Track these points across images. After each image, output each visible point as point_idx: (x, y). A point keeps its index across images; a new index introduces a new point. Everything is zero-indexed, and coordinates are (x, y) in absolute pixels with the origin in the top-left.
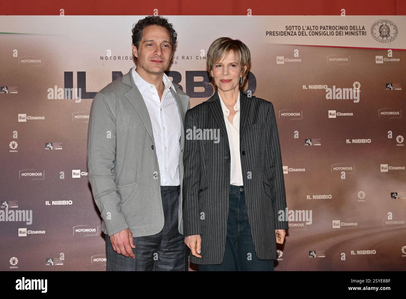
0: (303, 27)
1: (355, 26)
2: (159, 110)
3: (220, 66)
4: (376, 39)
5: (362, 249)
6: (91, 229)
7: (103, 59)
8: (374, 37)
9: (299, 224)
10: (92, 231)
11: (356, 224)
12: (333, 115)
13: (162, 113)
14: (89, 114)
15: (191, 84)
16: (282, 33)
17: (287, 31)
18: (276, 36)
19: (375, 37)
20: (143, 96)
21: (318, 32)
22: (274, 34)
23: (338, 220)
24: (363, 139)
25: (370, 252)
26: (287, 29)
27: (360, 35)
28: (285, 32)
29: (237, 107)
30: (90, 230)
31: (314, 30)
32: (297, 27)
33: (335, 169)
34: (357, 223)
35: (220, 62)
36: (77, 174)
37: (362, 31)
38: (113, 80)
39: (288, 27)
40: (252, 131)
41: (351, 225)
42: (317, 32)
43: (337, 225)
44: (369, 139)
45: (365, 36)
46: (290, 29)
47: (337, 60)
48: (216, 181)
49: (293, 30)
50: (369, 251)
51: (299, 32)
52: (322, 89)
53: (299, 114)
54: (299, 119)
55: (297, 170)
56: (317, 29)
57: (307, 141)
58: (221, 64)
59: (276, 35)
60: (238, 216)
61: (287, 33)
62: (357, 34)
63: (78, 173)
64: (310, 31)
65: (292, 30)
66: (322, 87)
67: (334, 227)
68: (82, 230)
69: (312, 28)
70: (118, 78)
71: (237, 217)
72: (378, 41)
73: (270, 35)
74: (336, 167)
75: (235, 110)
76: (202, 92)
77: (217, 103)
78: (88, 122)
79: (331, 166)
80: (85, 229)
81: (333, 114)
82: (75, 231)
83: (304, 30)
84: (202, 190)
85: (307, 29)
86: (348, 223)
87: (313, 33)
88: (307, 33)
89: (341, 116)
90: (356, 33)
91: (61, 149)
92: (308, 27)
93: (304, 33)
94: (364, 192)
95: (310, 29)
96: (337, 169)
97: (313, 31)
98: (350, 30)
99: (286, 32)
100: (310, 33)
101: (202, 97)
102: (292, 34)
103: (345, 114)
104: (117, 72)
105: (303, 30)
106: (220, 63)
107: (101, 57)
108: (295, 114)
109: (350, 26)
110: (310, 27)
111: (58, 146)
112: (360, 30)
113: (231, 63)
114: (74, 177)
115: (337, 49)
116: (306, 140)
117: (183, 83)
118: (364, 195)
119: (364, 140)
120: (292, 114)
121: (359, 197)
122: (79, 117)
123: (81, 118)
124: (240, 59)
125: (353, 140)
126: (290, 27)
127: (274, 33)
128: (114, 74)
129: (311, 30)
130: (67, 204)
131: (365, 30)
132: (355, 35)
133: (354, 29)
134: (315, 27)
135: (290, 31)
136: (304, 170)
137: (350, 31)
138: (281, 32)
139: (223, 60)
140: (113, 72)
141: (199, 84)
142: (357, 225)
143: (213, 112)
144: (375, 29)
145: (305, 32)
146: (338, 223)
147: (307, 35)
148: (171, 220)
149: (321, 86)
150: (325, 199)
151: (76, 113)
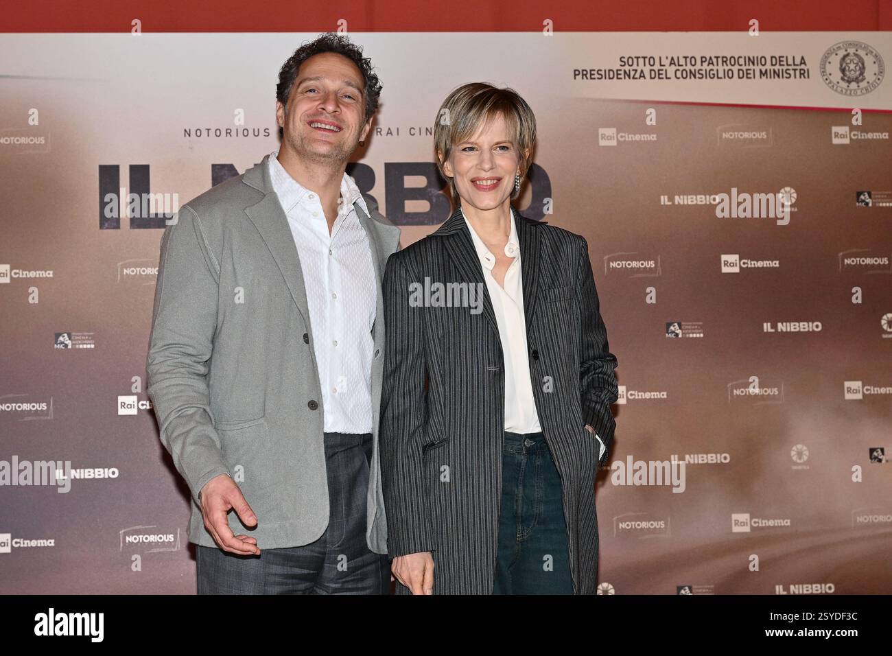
0: (660, 58)
1: (783, 57)
2: (326, 252)
3: (471, 149)
4: (833, 86)
5: (802, 582)
6: (161, 536)
7: (189, 135)
8: (827, 82)
9: (652, 522)
10: (164, 541)
11: (787, 522)
12: (733, 265)
13: (333, 260)
14: (158, 266)
15: (397, 194)
16: (611, 73)
17: (623, 68)
18: (597, 80)
19: (830, 83)
20: (289, 219)
21: (695, 70)
22: (593, 77)
23: (745, 512)
24: (804, 321)
25: (821, 588)
26: (623, 64)
27: (795, 77)
28: (617, 70)
29: (513, 247)
30: (161, 538)
31: (686, 65)
32: (647, 60)
33: (738, 393)
34: (789, 521)
35: (473, 139)
36: (130, 406)
37: (798, 68)
38: (214, 185)
39: (626, 60)
40: (551, 305)
41: (776, 525)
42: (693, 72)
43: (744, 524)
44: (817, 321)
45: (807, 79)
46: (630, 63)
47: (741, 135)
48: (469, 424)
49: (638, 65)
50: (818, 585)
51: (651, 70)
52: (706, 204)
53: (651, 264)
54: (653, 275)
55: (647, 395)
56: (693, 63)
57: (672, 328)
58: (476, 144)
59: (598, 78)
60: (517, 506)
61: (622, 72)
62: (788, 76)
63: (132, 403)
64: (677, 67)
65: (635, 67)
66: (706, 199)
67: (736, 529)
68: (141, 538)
69: (682, 61)
70: (225, 179)
71: (515, 507)
72: (836, 90)
73: (583, 78)
74: (740, 389)
75: (508, 254)
76: (424, 213)
77: (463, 238)
78: (154, 283)
79: (729, 385)
80: (149, 535)
81: (731, 263)
82: (124, 539)
83: (664, 66)
84: (433, 444)
85: (671, 64)
86: (768, 520)
87: (684, 72)
88: (671, 73)
89: (751, 268)
90: (786, 73)
91: (93, 346)
92: (672, 59)
93: (664, 72)
94: (805, 448)
95: (677, 64)
96: (742, 392)
97: (684, 67)
98: (772, 65)
99: (621, 70)
100: (678, 72)
101: (422, 223)
102: (636, 77)
103: (760, 264)
104: (223, 166)
105: (661, 65)
106: (472, 143)
107: (185, 131)
108: (642, 264)
109: (772, 57)
110: (678, 58)
111: (84, 340)
112: (794, 65)
113: (498, 143)
114: (122, 412)
115: (740, 111)
116: (669, 325)
117: (379, 191)
118: (807, 453)
119: (806, 324)
120: (634, 264)
121: (795, 458)
122: (133, 271)
123: (138, 273)
124: (518, 133)
125: (780, 325)
126: (630, 60)
127: (593, 72)
128: (217, 170)
129: (679, 65)
130: (106, 477)
131: (806, 65)
132: (783, 77)
133: (782, 63)
134: (688, 60)
135: (631, 68)
136: (663, 395)
137: (772, 68)
138: (609, 71)
139: (479, 136)
140: (214, 166)
141: (416, 194)
142: (789, 524)
143: (454, 258)
144: (830, 63)
145: (666, 71)
146: (745, 521)
147: (670, 78)
148: (348, 515)
149: (703, 197)
150: (714, 464)
151: (126, 261)
